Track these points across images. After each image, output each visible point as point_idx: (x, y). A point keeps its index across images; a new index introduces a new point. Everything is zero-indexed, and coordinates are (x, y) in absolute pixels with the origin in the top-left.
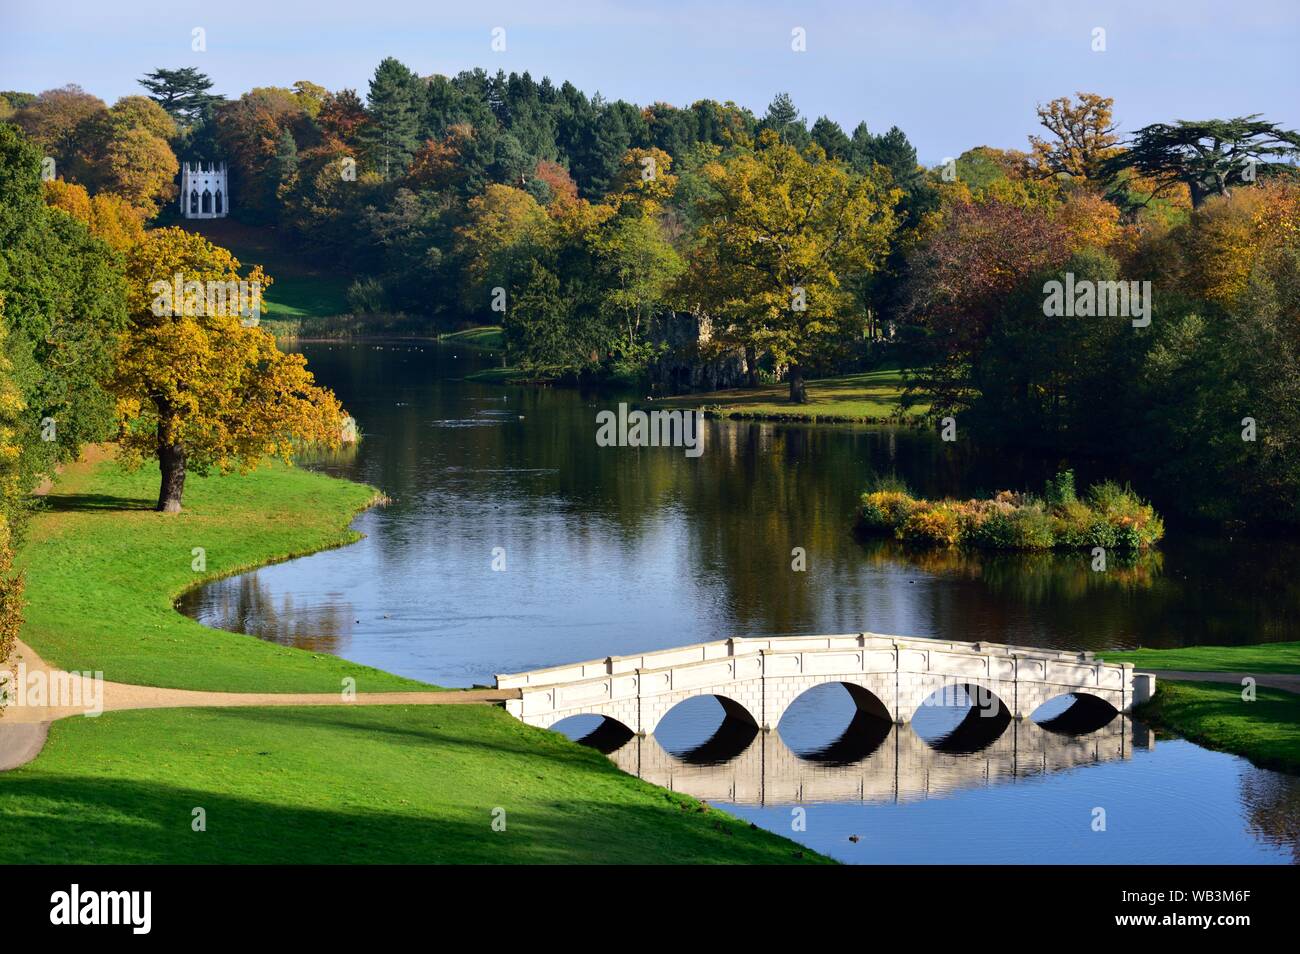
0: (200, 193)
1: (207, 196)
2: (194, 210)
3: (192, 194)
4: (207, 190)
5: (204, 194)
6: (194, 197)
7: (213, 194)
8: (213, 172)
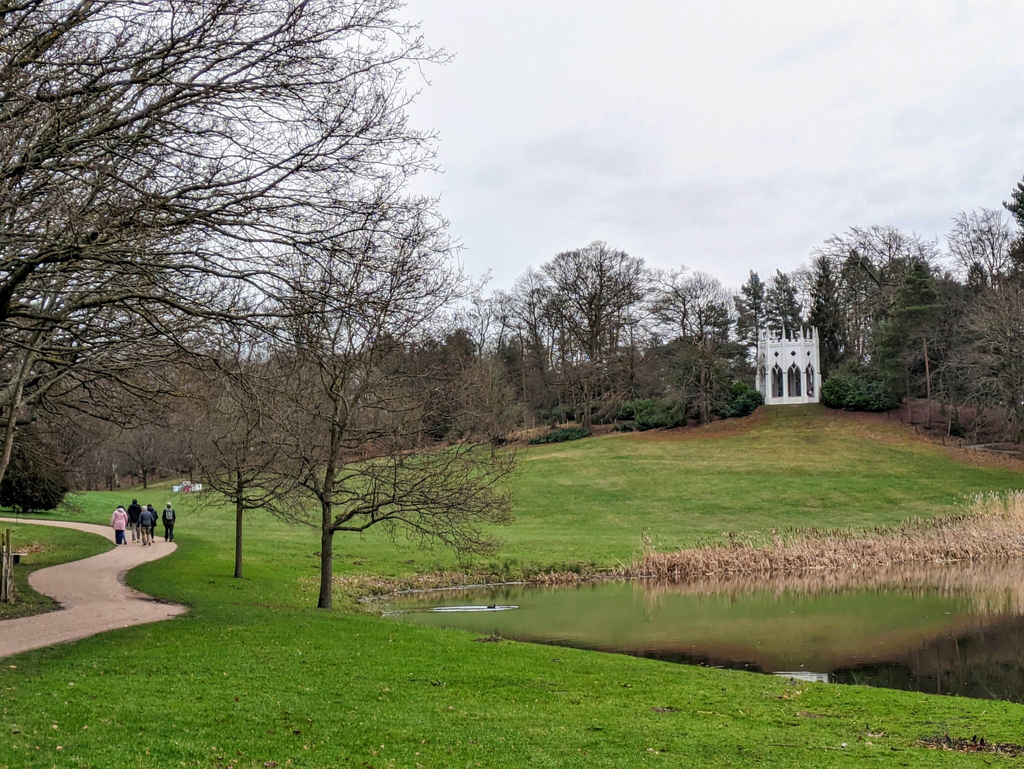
0: (785, 370)
1: (794, 374)
2: (778, 392)
3: (774, 371)
4: (794, 365)
5: (790, 370)
6: (778, 376)
7: (803, 370)
8: (801, 340)
